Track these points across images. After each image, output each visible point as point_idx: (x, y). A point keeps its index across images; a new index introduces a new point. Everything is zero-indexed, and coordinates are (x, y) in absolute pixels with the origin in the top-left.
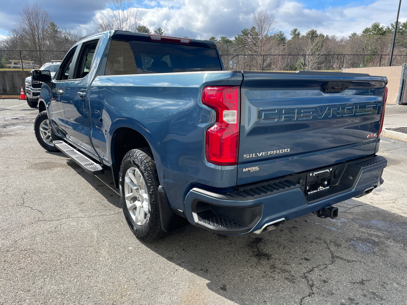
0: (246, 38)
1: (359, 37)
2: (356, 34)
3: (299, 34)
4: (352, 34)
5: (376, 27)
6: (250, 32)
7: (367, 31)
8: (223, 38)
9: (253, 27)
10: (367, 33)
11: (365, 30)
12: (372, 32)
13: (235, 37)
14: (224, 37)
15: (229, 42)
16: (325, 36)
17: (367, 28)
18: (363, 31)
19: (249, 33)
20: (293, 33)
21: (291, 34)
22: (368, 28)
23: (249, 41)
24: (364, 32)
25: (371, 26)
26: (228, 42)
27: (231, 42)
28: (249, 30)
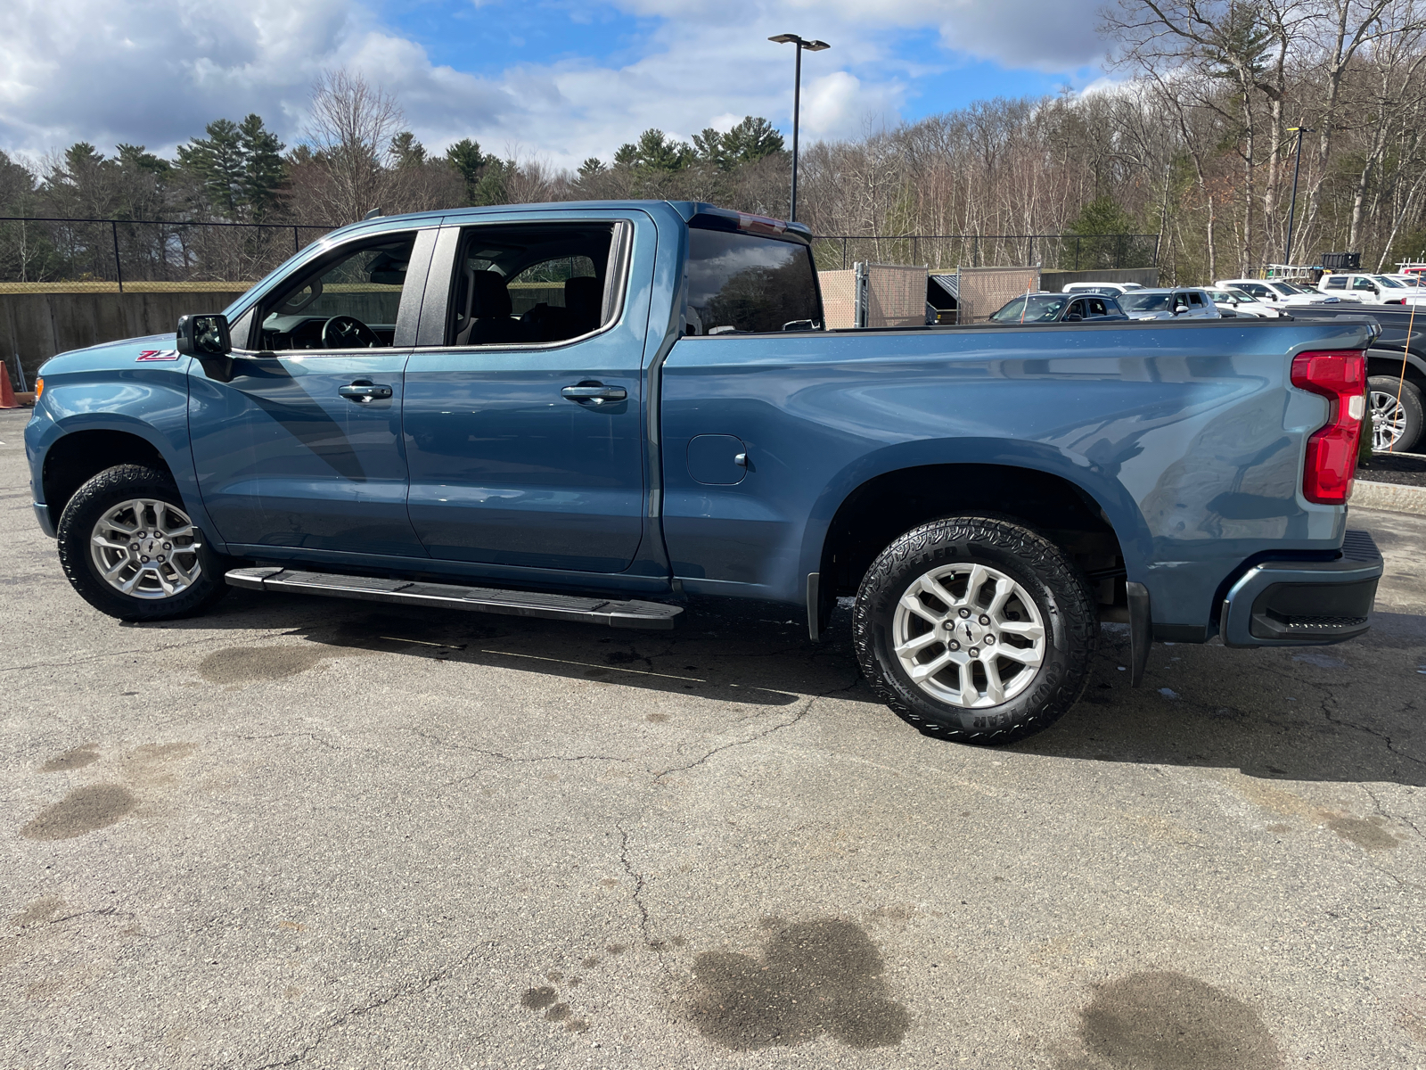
0: (231, 156)
1: (608, 171)
2: (597, 162)
3: (419, 152)
4: (586, 163)
5: (653, 141)
6: (241, 132)
7: (626, 154)
8: (128, 151)
9: (253, 117)
10: (630, 162)
11: (622, 150)
12: (645, 160)
13: (180, 147)
14: (132, 148)
15: (157, 168)
16: (506, 164)
17: (627, 146)
18: (617, 153)
19: (239, 137)
20: (398, 146)
21: (393, 151)
22: (629, 146)
23: (243, 167)
24: (619, 157)
25: (640, 140)
26: (150, 164)
27: (163, 165)
28: (238, 125)
